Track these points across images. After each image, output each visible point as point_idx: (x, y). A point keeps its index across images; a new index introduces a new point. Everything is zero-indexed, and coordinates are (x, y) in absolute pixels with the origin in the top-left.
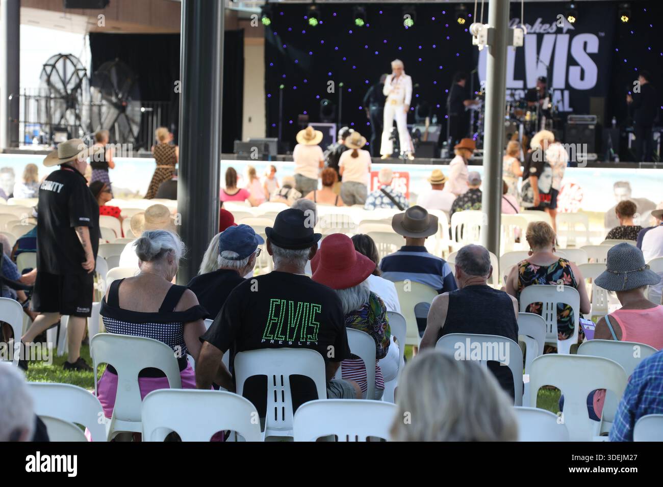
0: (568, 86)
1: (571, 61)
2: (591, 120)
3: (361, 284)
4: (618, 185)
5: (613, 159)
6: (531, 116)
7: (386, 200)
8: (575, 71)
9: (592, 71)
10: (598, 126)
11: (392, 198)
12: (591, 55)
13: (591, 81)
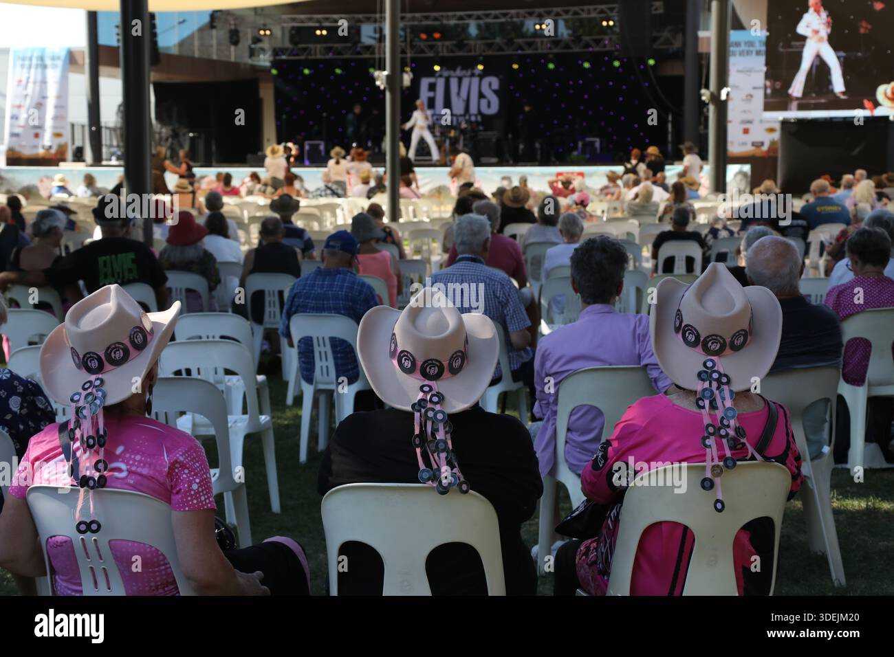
0: (480, 113)
1: (481, 96)
2: (493, 135)
3: (199, 244)
4: (504, 178)
5: (508, 161)
6: (455, 133)
7: (329, 192)
8: (484, 102)
9: (495, 101)
10: (498, 140)
11: (332, 190)
12: (495, 92)
13: (494, 109)
